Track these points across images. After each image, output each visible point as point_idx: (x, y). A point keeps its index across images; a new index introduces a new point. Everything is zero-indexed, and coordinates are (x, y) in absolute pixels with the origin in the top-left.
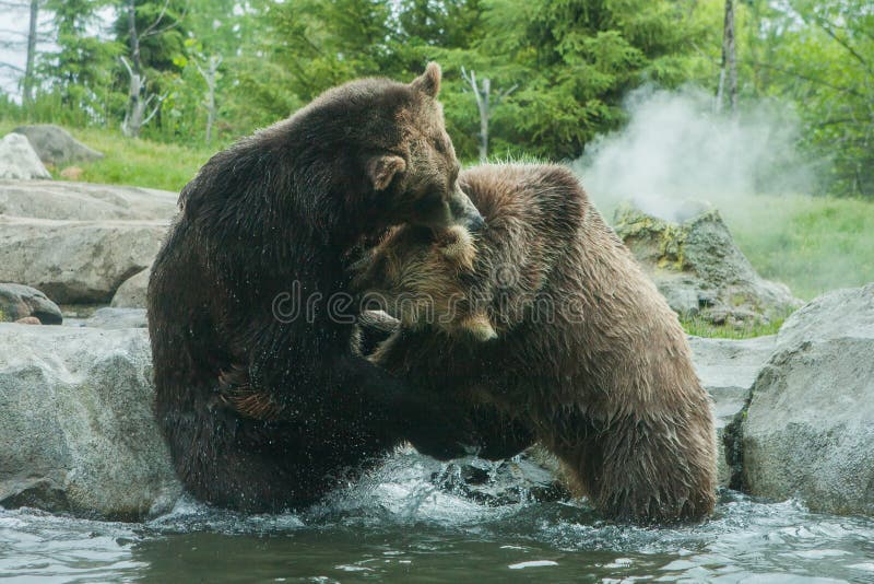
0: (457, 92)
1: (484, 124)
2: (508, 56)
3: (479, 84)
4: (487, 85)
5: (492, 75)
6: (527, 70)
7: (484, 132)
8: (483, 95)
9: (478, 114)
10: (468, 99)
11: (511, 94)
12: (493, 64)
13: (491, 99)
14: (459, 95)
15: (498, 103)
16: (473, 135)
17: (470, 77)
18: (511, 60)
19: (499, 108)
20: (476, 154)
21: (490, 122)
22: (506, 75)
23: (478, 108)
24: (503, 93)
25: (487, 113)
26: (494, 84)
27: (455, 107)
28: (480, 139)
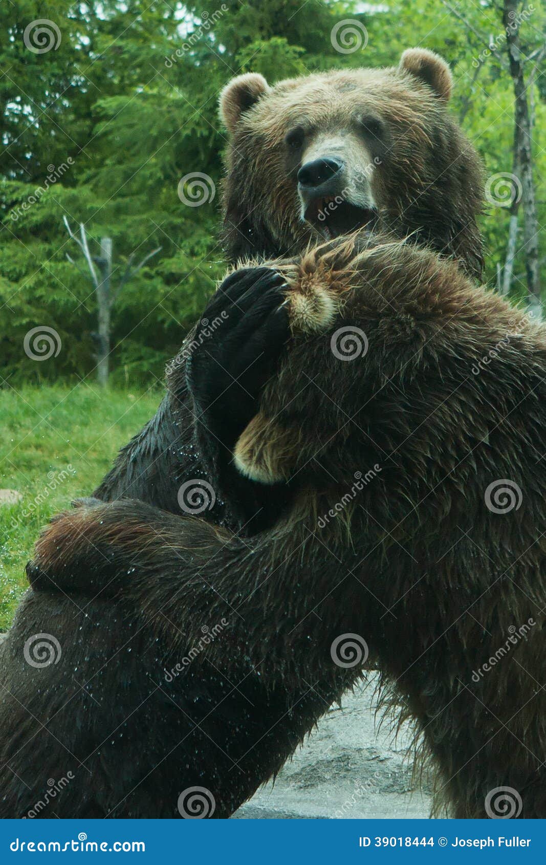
0: (57, 260)
1: (104, 314)
2: (144, 197)
3: (94, 246)
4: (107, 246)
5: (116, 230)
6: (178, 221)
7: (104, 330)
8: (101, 265)
9: (94, 298)
10: (76, 271)
11: (151, 263)
12: (119, 211)
13: (117, 271)
14: (60, 265)
15: (128, 279)
16: (84, 335)
17: (79, 235)
18: (149, 205)
19: (131, 287)
20: (90, 367)
21: (113, 313)
22: (142, 229)
23: (93, 287)
24: (136, 262)
25: (108, 294)
26: (120, 245)
27: (54, 286)
28: (97, 341)
